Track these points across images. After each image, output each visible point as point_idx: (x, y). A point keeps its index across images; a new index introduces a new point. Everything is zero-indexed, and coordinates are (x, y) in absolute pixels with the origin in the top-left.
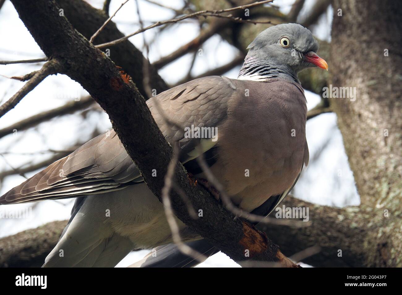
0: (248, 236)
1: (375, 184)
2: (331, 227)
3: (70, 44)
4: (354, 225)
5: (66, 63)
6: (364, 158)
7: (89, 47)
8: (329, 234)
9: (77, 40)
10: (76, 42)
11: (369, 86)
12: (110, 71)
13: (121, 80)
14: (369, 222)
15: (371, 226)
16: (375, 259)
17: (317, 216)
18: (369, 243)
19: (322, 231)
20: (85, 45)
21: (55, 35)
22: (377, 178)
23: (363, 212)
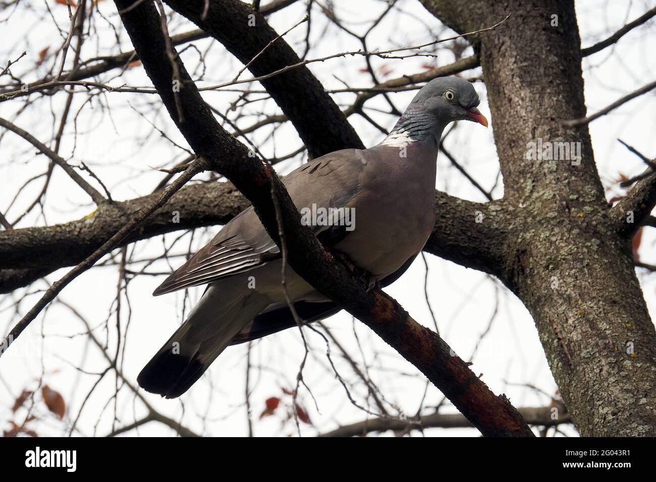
0: (379, 305)
1: (520, 179)
2: (471, 226)
3: (218, 144)
4: (495, 225)
5: (213, 162)
6: (511, 148)
7: (235, 146)
8: (469, 234)
9: (224, 140)
10: (223, 142)
11: (520, 68)
12: (254, 167)
13: (264, 175)
14: (510, 224)
15: (512, 229)
16: (513, 265)
17: (458, 215)
18: (509, 246)
19: (462, 230)
20: (232, 143)
21: (203, 136)
22: (522, 173)
23: (505, 211)
